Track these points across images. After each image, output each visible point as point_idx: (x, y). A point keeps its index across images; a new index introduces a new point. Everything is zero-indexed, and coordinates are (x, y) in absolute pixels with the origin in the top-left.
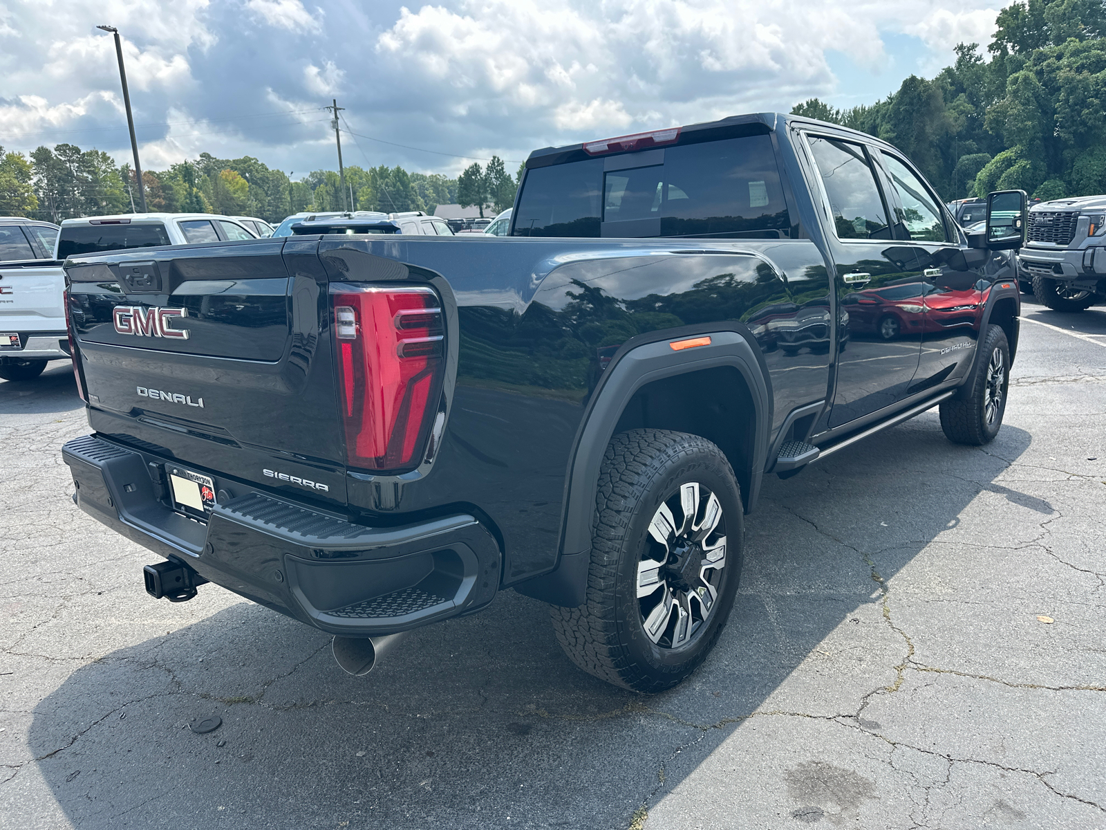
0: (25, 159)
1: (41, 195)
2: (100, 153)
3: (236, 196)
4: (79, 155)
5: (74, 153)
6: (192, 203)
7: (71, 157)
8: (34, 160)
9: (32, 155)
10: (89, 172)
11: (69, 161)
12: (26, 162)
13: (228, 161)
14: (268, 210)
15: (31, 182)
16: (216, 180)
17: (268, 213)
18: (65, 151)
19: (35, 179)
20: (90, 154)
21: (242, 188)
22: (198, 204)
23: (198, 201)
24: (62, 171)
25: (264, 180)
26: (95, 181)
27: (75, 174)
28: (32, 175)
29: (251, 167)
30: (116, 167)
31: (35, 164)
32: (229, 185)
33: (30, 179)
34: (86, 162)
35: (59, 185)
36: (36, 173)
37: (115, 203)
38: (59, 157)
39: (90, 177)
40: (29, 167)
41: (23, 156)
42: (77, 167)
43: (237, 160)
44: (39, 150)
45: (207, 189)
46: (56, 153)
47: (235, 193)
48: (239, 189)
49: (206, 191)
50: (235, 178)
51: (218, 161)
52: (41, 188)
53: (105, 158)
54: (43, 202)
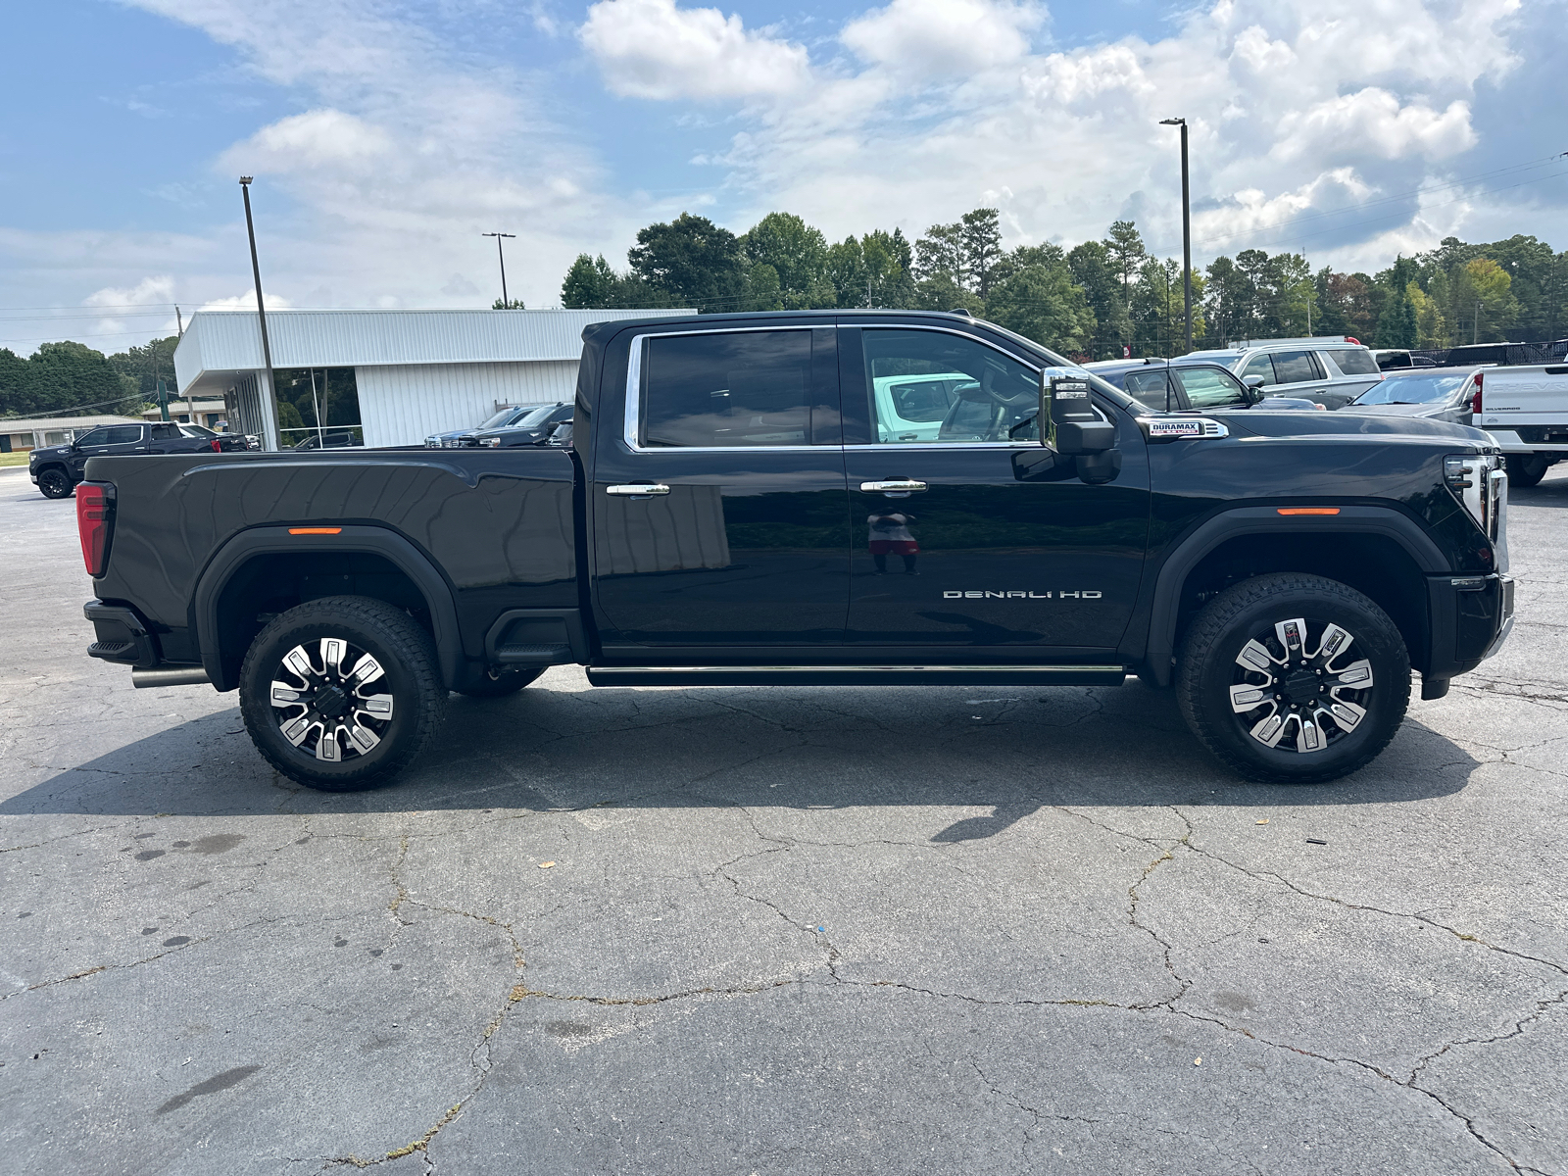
0: (1199, 275)
1: (1212, 317)
2: (1292, 257)
3: (1487, 297)
4: (1265, 262)
5: (1259, 261)
6: (1399, 314)
7: (1255, 266)
8: (1210, 275)
9: (1210, 269)
10: (1274, 284)
11: (1252, 271)
12: (1200, 278)
13: (1486, 246)
14: (1540, 317)
15: (1203, 303)
16: (1457, 276)
17: (1539, 320)
18: (1249, 260)
19: (1208, 298)
20: (1279, 259)
21: (1500, 286)
22: (1407, 316)
23: (1408, 312)
24: (1240, 286)
25: (1544, 268)
26: (1280, 294)
27: (1257, 288)
28: (1206, 293)
29: (1523, 251)
30: (1310, 274)
31: (1211, 280)
32: (1477, 283)
33: (1202, 299)
34: (1272, 269)
35: (1235, 304)
36: (1210, 291)
37: (1301, 322)
38: (1240, 267)
39: (1275, 289)
40: (1202, 284)
41: (1199, 272)
42: (1261, 279)
43: (1500, 244)
44: (1218, 261)
45: (1442, 292)
46: (1237, 263)
47: (1485, 294)
48: (1493, 287)
49: (1439, 295)
50: (1491, 271)
51: (1468, 248)
52: (1212, 308)
53: (1298, 262)
54: (1213, 326)
